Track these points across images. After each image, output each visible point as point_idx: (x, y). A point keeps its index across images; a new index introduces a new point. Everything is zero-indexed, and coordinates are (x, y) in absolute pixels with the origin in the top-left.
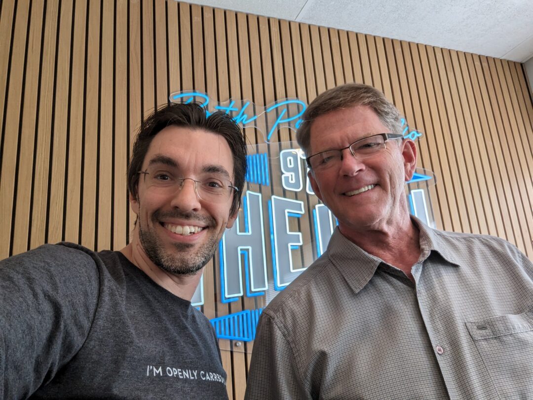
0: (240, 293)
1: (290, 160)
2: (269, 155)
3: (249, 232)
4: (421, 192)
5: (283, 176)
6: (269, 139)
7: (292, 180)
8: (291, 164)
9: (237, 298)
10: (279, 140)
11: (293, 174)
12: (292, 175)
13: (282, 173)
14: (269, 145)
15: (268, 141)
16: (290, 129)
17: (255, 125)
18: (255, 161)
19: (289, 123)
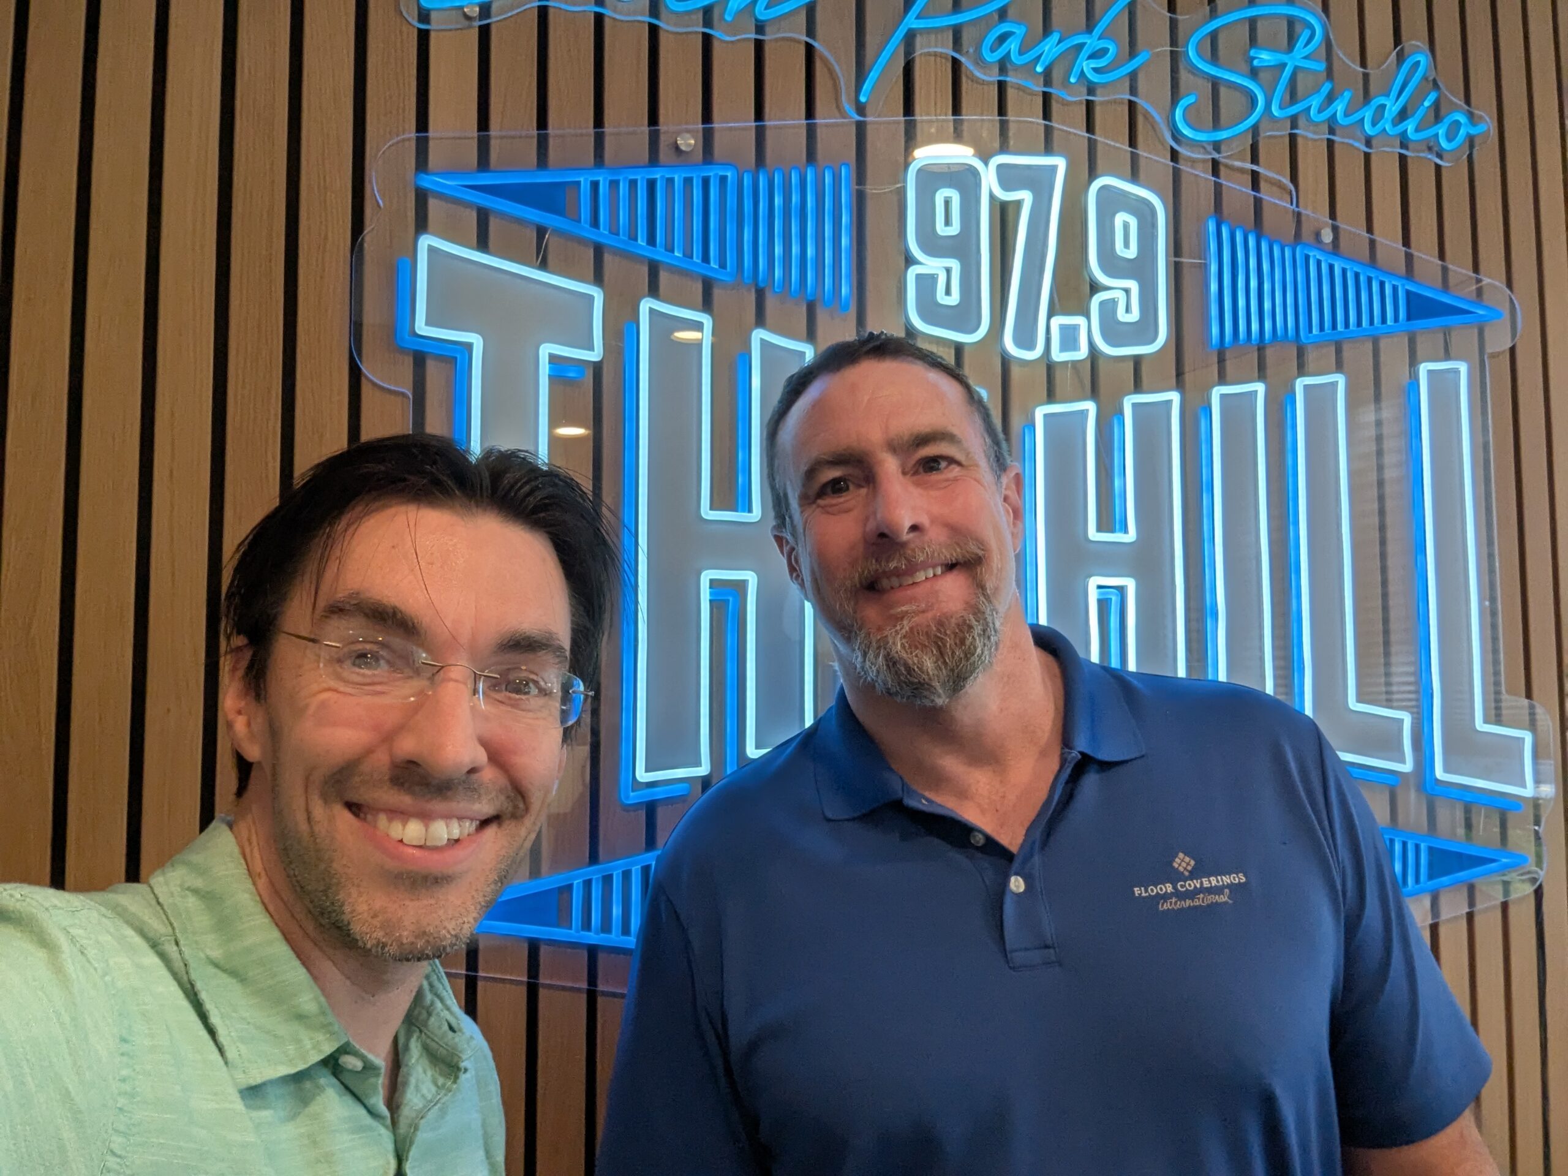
0: (698, 764)
1: (947, 203)
2: (861, 176)
3: (750, 511)
4: (1457, 372)
5: (912, 272)
6: (863, 99)
7: (948, 292)
8: (948, 222)
9: (685, 785)
10: (908, 108)
11: (955, 265)
12: (948, 271)
13: (910, 261)
14: (861, 128)
15: (861, 109)
16: (956, 64)
17: (811, 31)
18: (795, 198)
19: (957, 33)
